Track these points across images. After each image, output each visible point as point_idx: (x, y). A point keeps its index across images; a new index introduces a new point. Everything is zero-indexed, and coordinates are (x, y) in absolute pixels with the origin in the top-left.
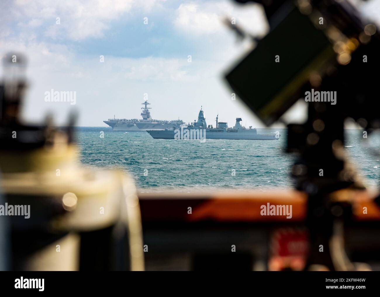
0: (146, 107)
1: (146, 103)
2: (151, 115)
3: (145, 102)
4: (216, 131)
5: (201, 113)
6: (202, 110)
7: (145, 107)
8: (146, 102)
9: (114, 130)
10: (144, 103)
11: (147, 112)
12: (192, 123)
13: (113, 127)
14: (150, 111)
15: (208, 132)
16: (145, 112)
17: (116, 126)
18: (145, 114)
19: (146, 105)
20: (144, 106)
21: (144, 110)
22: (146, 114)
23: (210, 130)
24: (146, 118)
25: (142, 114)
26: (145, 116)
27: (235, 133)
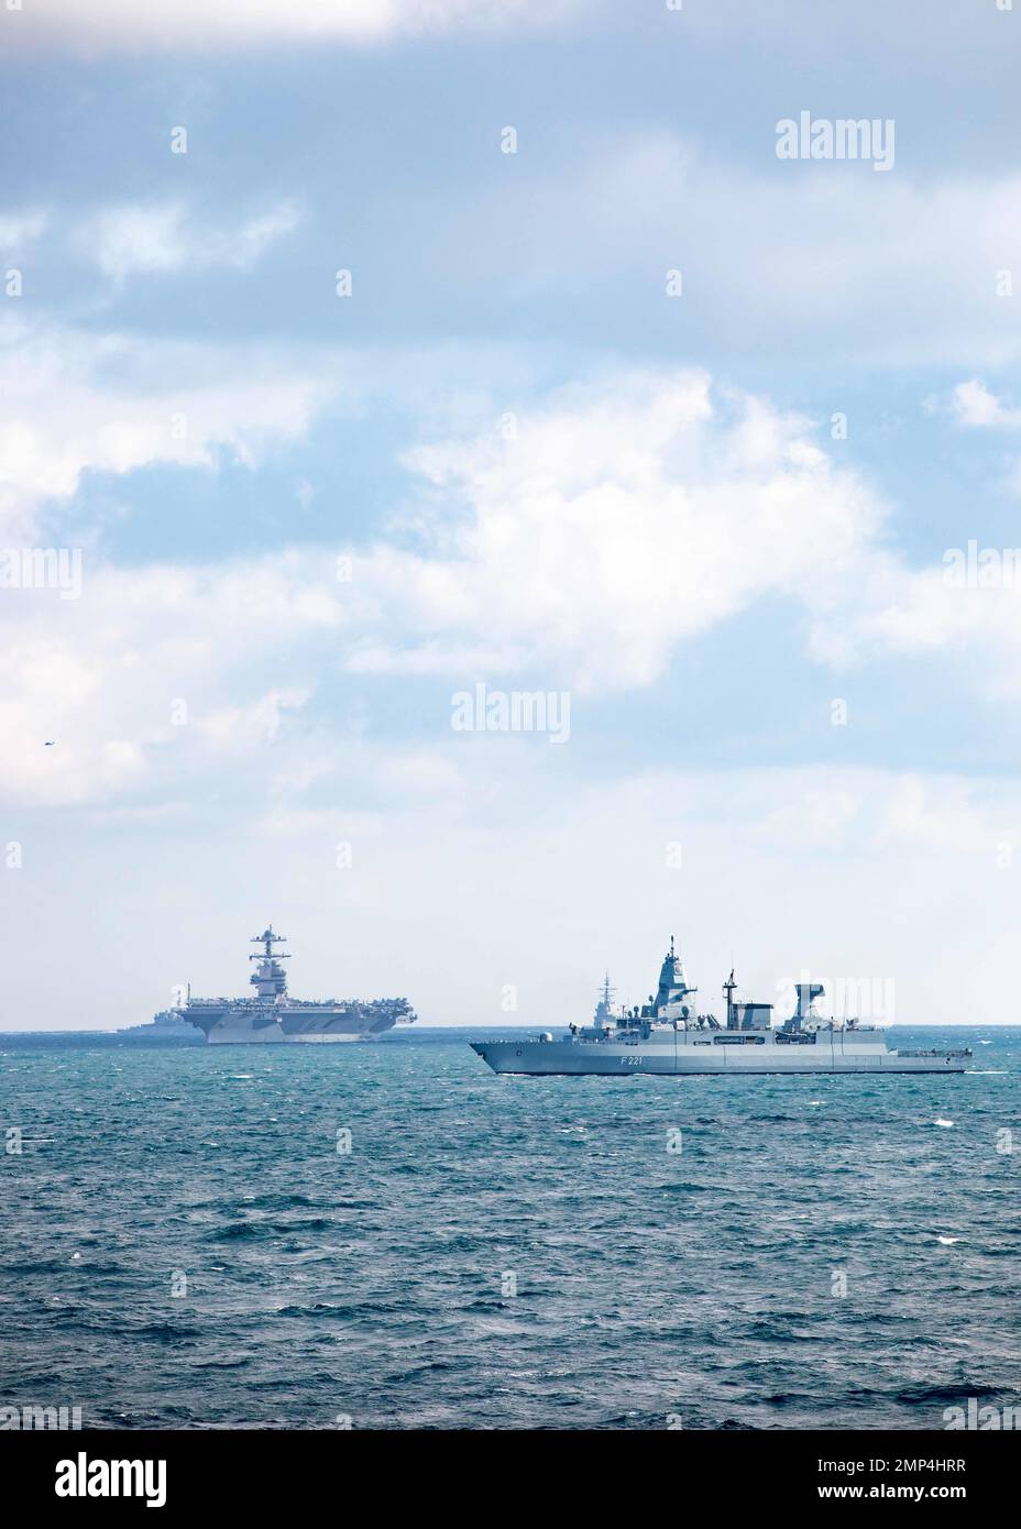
0: (268, 951)
1: (268, 938)
2: (289, 981)
3: (263, 933)
4: (736, 1041)
5: (670, 965)
6: (675, 956)
7: (263, 952)
8: (268, 934)
9: (210, 1041)
10: (261, 934)
11: (273, 970)
12: (636, 1009)
13: (207, 1030)
14: (283, 964)
15: (709, 1043)
16: (269, 971)
17: (221, 1026)
18: (268, 977)
19: (268, 944)
20: (261, 948)
21: (263, 964)
22: (271, 978)
23: (715, 1038)
24: (273, 992)
25: (254, 980)
26: (263, 984)
27: (805, 1046)
